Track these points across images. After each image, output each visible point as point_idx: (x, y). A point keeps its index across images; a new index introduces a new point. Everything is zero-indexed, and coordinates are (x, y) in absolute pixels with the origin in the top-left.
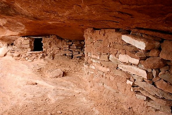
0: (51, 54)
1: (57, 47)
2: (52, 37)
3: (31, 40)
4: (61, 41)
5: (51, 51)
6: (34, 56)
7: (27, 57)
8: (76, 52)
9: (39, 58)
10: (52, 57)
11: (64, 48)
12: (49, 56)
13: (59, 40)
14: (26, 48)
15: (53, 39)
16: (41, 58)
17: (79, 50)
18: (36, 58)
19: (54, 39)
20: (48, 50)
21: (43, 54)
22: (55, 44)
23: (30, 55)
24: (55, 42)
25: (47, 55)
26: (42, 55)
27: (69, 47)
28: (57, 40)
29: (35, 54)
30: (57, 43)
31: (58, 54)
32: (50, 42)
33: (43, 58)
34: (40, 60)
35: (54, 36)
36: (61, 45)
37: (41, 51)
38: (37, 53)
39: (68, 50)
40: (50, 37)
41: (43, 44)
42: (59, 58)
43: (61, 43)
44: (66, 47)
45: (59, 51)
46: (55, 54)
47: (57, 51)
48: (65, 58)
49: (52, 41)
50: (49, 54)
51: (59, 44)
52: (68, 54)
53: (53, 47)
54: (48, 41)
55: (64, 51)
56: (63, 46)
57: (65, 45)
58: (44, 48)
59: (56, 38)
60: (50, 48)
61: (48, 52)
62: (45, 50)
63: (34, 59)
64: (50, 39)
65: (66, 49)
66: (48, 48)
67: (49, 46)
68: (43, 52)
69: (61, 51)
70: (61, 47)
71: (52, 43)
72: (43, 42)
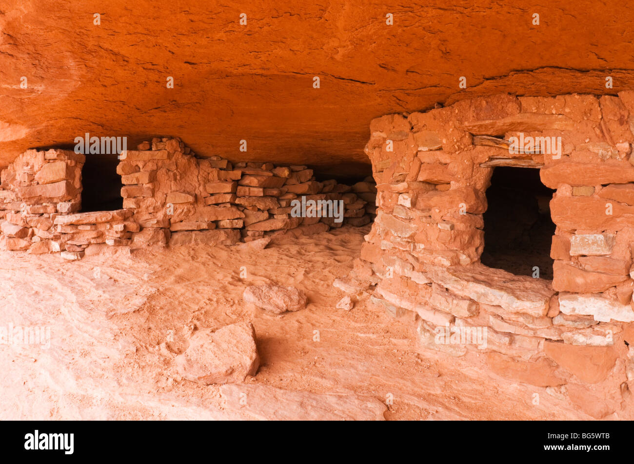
0: (158, 222)
1: (184, 192)
2: (161, 146)
3: (73, 164)
4: (198, 164)
5: (156, 210)
6: (87, 235)
7: (56, 238)
8: (259, 210)
9: (110, 242)
10: (161, 236)
11: (212, 195)
12: (149, 233)
13: (189, 160)
14: (50, 199)
15: (165, 156)
16: (118, 242)
17: (269, 203)
18: (92, 241)
19: (169, 156)
20: (143, 206)
21: (125, 226)
22: (175, 179)
23: (70, 230)
24: (174, 168)
25: (141, 229)
26: (119, 227)
27: (234, 193)
28: (183, 160)
29: (88, 228)
30: (181, 174)
31: (187, 220)
32: (155, 168)
33: (127, 245)
34: (116, 252)
35: (172, 144)
36: (197, 180)
37: (115, 213)
38: (101, 219)
39: (229, 205)
40: (153, 149)
41: (124, 181)
42: (193, 242)
43: (196, 172)
44: (217, 192)
45: (191, 209)
46: (175, 223)
47: (183, 211)
48: (218, 239)
49: (163, 163)
50: (151, 225)
51: (190, 177)
52: (226, 223)
53: (165, 192)
54: (145, 165)
55: (209, 208)
56: (205, 186)
57: (214, 184)
58: (129, 197)
59: (180, 150)
60: (153, 196)
61: (146, 217)
62: (133, 206)
63: (85, 247)
64: (152, 155)
65: (220, 202)
66: (144, 197)
67: (149, 188)
68: (125, 213)
69: (201, 208)
70: (197, 192)
71: (159, 173)
72: (123, 170)
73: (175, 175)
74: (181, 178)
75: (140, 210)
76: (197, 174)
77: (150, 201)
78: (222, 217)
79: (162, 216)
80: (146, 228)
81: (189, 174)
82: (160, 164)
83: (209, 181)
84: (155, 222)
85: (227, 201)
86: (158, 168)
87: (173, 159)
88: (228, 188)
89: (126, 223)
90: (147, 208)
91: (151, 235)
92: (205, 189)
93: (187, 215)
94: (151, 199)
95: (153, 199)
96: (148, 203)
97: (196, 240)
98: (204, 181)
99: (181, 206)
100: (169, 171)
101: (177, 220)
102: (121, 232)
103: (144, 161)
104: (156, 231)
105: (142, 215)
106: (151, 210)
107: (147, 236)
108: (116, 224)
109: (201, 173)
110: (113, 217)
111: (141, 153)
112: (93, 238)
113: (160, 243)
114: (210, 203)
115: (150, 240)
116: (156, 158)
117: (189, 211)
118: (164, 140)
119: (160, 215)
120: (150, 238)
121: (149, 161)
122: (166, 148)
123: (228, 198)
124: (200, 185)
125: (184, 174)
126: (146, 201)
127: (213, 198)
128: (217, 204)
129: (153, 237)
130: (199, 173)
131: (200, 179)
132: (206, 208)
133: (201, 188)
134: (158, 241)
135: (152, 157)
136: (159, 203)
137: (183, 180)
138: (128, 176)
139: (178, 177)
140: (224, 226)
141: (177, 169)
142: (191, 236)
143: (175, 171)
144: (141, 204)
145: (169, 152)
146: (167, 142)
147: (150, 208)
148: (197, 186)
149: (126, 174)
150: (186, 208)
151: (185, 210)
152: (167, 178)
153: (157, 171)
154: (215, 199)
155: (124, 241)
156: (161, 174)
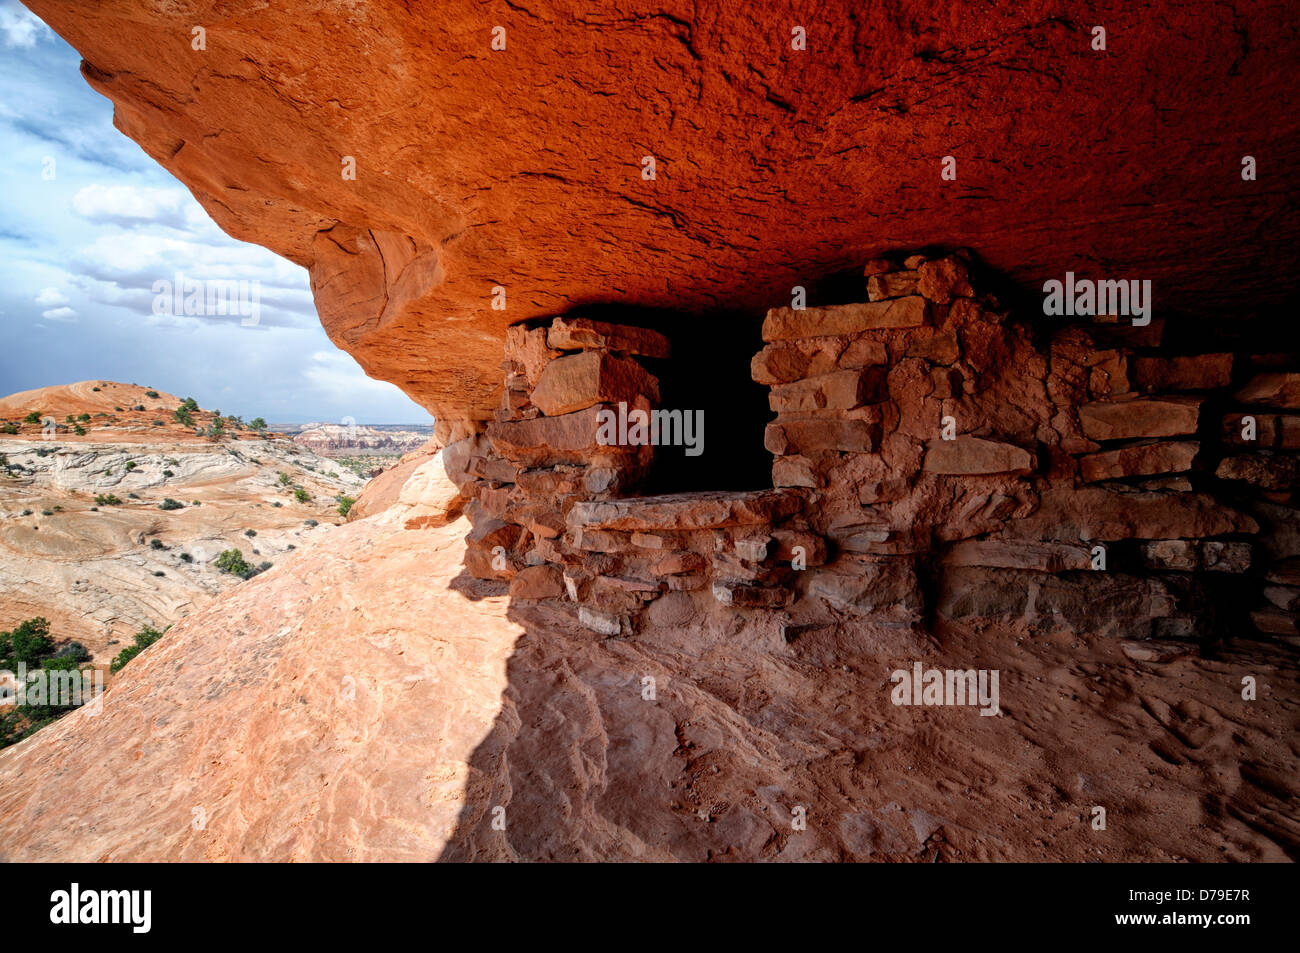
0: (894, 536)
1: (994, 435)
2: (900, 284)
5: (886, 493)
9: (720, 594)
10: (905, 583)
12: (863, 571)
15: (917, 316)
16: (747, 597)
19: (933, 315)
20: (841, 482)
21: (771, 547)
22: (957, 392)
24: (949, 354)
25: (833, 554)
26: (752, 549)
28: (985, 329)
29: (658, 542)
30: (977, 377)
31: (1006, 535)
32: (881, 356)
33: (780, 607)
34: (739, 629)
35: (940, 274)
36: (1041, 395)
37: (739, 501)
38: (695, 521)
39: (1186, 486)
40: (872, 297)
41: (775, 402)
42: (1030, 614)
43: (1036, 368)
44: (1131, 434)
45: (1022, 496)
46: (960, 539)
47: (989, 501)
48: (1136, 611)
49: (911, 340)
50: (868, 546)
51: (1016, 384)
52: (1174, 550)
53: (921, 436)
54: (844, 351)
55: (1096, 495)
56: (1074, 415)
57: (1118, 407)
58: (792, 450)
59: (971, 293)
60: (876, 449)
61: (851, 515)
62: (805, 480)
63: (648, 597)
64: (870, 318)
65: (1148, 470)
66: (843, 453)
67: (860, 422)
68: (777, 503)
69: (1061, 491)
70: (1044, 433)
71: (897, 374)
72: (770, 370)
73: (955, 380)
74: (979, 389)
75: (830, 494)
76: (1040, 373)
77: (864, 464)
78: (1155, 527)
79: (910, 517)
80: (850, 552)
81: (1007, 374)
82: (899, 344)
83: (1091, 396)
84: (884, 536)
85: (1178, 468)
86: (893, 358)
87: (948, 325)
88: (1183, 418)
89: (779, 535)
90: (855, 488)
91: (867, 581)
92: (1077, 426)
93: (1004, 513)
94: (867, 458)
95: (877, 460)
96: (859, 475)
97: (1042, 608)
98: (1072, 397)
99: (983, 485)
100: (934, 364)
101: (967, 533)
102: (760, 563)
103: (841, 338)
104: (888, 566)
105: (837, 512)
106: (868, 494)
107: (852, 581)
108: (746, 538)
109: (1057, 369)
110: (733, 515)
111: (829, 314)
112: (674, 575)
113: (901, 609)
114: (1100, 474)
115: (865, 594)
116: (884, 324)
117: (1014, 501)
118: (911, 262)
119: (903, 512)
120: (862, 588)
121: (860, 336)
122: (921, 287)
123: (1184, 457)
124: (1054, 412)
125: (989, 375)
126: (851, 465)
127: (1114, 456)
128: (1135, 480)
129: (874, 588)
130: (1049, 369)
131: (1053, 391)
132: (1083, 494)
133: (1061, 422)
134: (896, 601)
135: (868, 321)
136: (897, 474)
137: (988, 395)
138: (790, 385)
139: (969, 387)
140: (1161, 561)
141: (962, 359)
142: (1026, 590)
143: (958, 365)
144: (835, 474)
145: (929, 303)
146: (923, 269)
147: (863, 490)
148: (1044, 412)
149: (781, 381)
150: (1001, 490)
151: (999, 499)
152: (924, 388)
153: (886, 367)
154: (1125, 462)
155: (772, 596)
156: (906, 379)
